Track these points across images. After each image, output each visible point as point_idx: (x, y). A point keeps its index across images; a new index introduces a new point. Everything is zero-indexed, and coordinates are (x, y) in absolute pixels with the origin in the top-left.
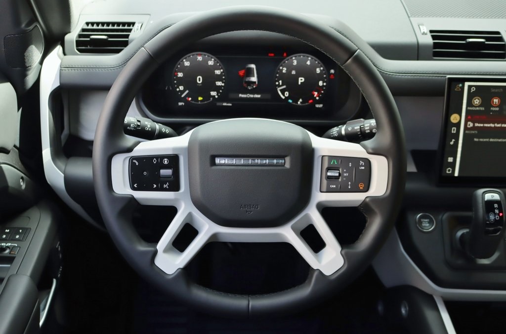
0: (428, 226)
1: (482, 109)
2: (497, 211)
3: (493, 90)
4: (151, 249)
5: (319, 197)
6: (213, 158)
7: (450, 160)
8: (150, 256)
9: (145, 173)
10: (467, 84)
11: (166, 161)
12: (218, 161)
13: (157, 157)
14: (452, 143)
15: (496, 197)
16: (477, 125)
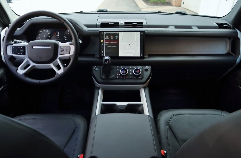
0: (97, 69)
1: (109, 39)
2: (107, 61)
3: (111, 34)
4: (17, 68)
5: (59, 56)
6: (33, 46)
7: (102, 52)
8: (16, 70)
9: (16, 50)
10: (104, 32)
11: (21, 48)
12: (34, 47)
13: (19, 46)
14: (102, 48)
15: (108, 58)
16: (108, 43)
